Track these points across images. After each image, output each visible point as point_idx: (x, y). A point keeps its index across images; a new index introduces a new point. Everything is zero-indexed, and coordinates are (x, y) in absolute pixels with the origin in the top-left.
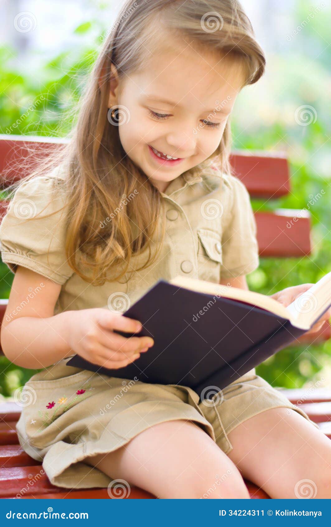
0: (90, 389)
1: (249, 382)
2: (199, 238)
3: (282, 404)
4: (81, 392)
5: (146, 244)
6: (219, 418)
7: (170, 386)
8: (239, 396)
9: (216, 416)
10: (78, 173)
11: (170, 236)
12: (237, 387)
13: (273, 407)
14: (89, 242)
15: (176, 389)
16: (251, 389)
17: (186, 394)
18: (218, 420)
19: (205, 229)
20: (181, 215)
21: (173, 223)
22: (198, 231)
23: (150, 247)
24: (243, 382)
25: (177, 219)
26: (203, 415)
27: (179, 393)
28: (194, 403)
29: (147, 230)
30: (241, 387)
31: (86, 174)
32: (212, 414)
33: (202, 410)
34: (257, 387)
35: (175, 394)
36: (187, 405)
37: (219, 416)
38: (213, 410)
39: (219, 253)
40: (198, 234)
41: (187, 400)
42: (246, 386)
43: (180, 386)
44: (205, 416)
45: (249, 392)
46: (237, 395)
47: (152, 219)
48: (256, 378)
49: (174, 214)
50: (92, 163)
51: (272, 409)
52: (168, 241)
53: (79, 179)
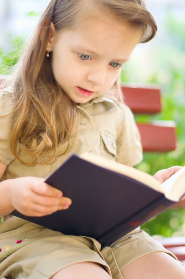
0: (26, 239)
1: (136, 234)
2: (101, 137)
3: (158, 249)
4: (19, 242)
5: (66, 138)
6: (115, 260)
7: (81, 237)
8: (129, 243)
9: (113, 258)
10: (22, 91)
11: (82, 134)
12: (128, 238)
13: (152, 251)
14: (28, 136)
15: (85, 239)
16: (137, 239)
17: (92, 243)
18: (115, 261)
19: (105, 131)
20: (89, 122)
21: (83, 126)
22: (100, 132)
23: (69, 140)
24: (132, 234)
25: (86, 123)
26: (104, 259)
27: (87, 242)
28: (97, 250)
29: (67, 129)
30: (130, 237)
31: (28, 92)
32: (110, 258)
33: (103, 255)
34: (141, 238)
35: (84, 243)
36: (92, 251)
37: (115, 258)
38: (111, 254)
39: (115, 149)
40: (100, 134)
41: (92, 248)
42: (134, 237)
43: (88, 237)
44: (105, 259)
45: (136, 241)
46: (128, 243)
47: (71, 121)
48: (140, 232)
49: (85, 121)
50: (32, 85)
51: (152, 253)
52: (80, 137)
53: (23, 96)
